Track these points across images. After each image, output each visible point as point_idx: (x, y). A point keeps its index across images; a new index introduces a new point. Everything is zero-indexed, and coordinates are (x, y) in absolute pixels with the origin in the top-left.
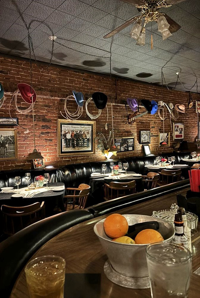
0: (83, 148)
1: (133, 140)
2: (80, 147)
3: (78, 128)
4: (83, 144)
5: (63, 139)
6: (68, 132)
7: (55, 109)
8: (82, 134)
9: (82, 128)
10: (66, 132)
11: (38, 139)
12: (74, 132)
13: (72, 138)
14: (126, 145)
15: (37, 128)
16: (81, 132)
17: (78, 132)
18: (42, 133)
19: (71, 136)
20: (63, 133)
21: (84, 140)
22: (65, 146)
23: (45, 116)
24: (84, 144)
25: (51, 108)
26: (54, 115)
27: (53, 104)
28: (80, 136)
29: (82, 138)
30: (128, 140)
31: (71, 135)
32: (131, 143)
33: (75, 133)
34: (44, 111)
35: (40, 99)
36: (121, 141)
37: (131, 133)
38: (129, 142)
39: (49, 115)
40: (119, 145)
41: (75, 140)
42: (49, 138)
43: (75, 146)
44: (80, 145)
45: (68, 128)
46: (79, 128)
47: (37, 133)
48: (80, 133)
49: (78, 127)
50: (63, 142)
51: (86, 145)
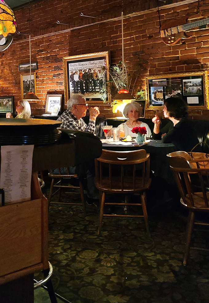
0: (95, 95)
1: (200, 80)
2: (90, 92)
3: (86, 66)
4: (93, 88)
5: (71, 82)
6: (76, 72)
7: (66, 44)
8: (92, 74)
9: (91, 65)
10: (74, 73)
11: (51, 82)
12: (82, 71)
13: (80, 80)
14: (179, 92)
15: (51, 70)
16: (90, 70)
17: (87, 72)
18: (54, 76)
19: (79, 78)
20: (70, 74)
21: (94, 83)
22: (73, 91)
23: (57, 55)
24: (96, 88)
25: (62, 44)
26: (65, 53)
27: (65, 39)
28: (89, 76)
29: (93, 80)
30: (184, 81)
31: (79, 76)
32: (195, 88)
33: (83, 73)
34: (56, 50)
35: (53, 37)
36: (165, 84)
37: (199, 64)
38: (189, 84)
39: (61, 53)
40: (159, 90)
41: (84, 83)
42: (59, 81)
43: (85, 90)
44: (90, 89)
45: (75, 67)
46: (88, 66)
47: (50, 76)
48: (89, 72)
49: (87, 64)
50: (71, 86)
51: (99, 90)
